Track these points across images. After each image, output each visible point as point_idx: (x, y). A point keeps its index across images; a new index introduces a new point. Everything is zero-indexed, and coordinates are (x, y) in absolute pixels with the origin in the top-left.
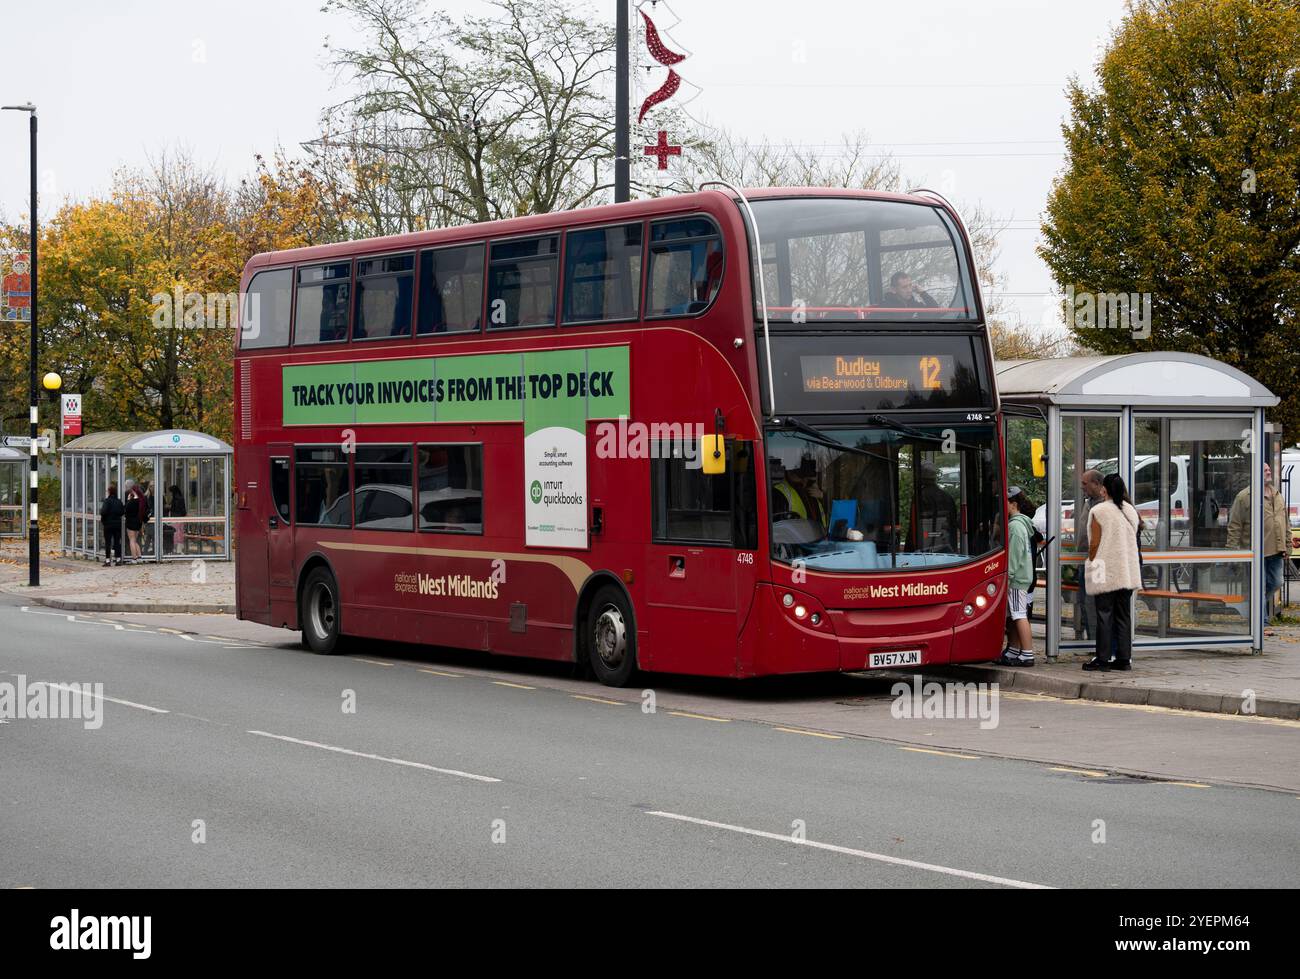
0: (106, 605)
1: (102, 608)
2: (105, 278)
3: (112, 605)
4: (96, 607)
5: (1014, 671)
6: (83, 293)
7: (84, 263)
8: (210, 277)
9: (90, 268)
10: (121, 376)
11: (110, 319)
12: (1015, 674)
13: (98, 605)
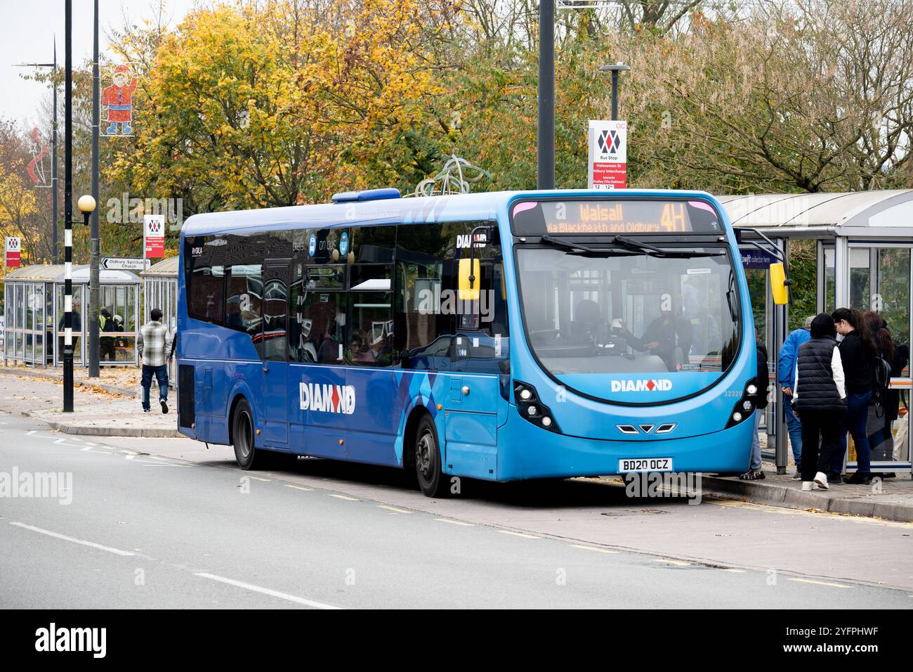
0: (105, 429)
1: (101, 432)
2: (224, 88)
3: (110, 429)
4: (95, 432)
5: (786, 488)
6: (201, 103)
7: (204, 71)
8: (306, 89)
9: (207, 77)
10: (245, 194)
11: (228, 132)
12: (787, 490)
13: (98, 429)
